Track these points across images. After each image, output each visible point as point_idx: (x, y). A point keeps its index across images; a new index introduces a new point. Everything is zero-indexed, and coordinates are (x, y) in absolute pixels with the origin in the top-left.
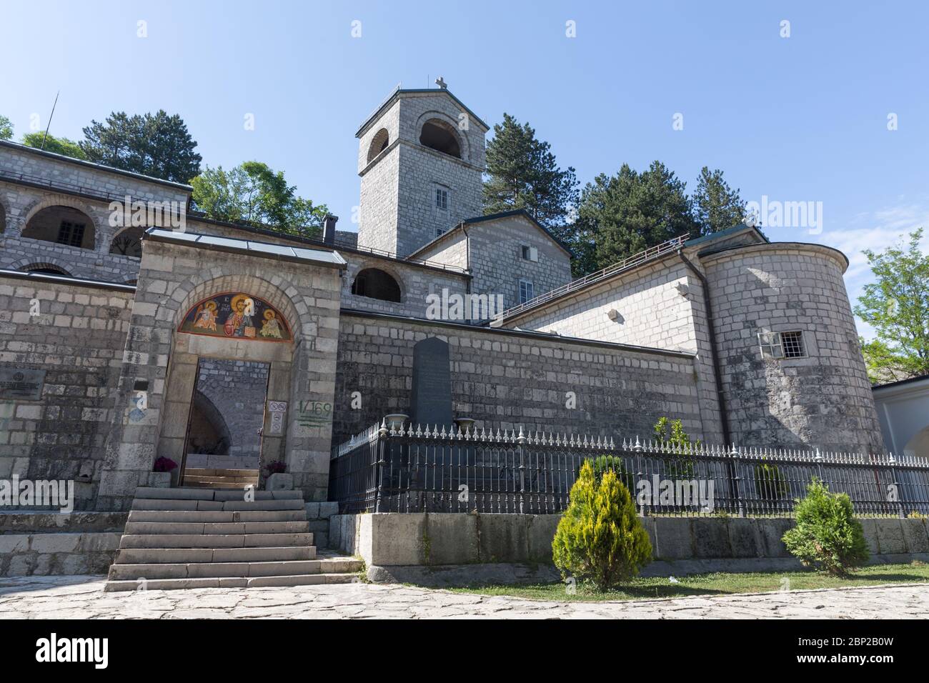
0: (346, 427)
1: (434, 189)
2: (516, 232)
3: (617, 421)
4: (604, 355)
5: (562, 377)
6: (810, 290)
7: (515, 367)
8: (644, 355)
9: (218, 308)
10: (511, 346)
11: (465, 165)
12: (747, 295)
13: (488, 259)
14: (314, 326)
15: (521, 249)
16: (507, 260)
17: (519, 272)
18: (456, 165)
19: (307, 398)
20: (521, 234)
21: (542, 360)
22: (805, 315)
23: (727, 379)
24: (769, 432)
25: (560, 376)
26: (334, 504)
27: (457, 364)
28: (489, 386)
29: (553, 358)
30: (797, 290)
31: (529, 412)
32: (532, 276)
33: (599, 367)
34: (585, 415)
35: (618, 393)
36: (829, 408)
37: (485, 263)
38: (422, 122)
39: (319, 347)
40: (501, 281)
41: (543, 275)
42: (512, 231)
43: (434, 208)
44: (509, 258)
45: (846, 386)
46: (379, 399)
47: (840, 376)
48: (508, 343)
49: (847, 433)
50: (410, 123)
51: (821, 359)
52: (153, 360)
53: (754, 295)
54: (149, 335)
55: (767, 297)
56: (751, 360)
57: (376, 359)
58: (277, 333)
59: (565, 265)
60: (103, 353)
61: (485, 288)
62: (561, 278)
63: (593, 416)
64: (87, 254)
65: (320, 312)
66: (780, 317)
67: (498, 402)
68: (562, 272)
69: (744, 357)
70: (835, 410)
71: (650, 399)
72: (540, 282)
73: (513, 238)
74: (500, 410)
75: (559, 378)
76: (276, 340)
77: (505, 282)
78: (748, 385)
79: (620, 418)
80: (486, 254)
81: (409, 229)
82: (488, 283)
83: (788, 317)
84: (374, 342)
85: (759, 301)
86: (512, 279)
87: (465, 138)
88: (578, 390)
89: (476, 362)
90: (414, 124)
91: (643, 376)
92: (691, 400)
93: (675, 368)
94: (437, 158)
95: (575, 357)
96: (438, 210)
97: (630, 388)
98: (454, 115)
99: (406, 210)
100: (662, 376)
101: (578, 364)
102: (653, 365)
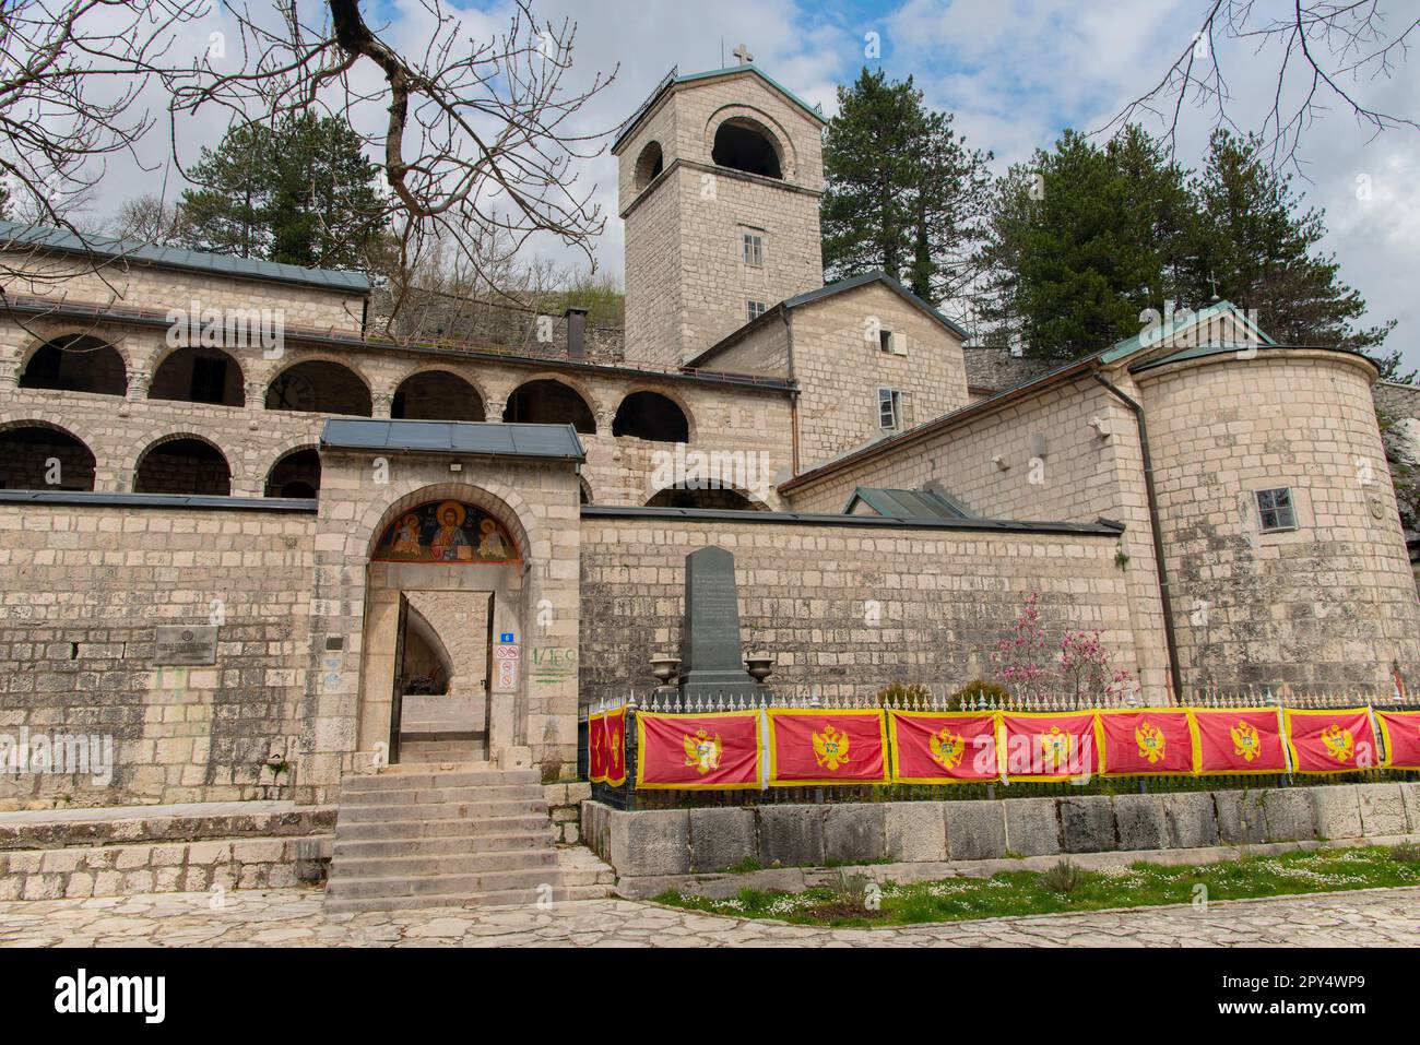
0: (599, 674)
1: (739, 236)
2: (868, 309)
4: (974, 542)
5: (908, 581)
6: (1302, 422)
7: (838, 571)
8: (1038, 537)
9: (421, 524)
10: (831, 541)
11: (790, 189)
12: (1203, 431)
13: (823, 359)
14: (547, 544)
16: (856, 358)
17: (875, 375)
18: (775, 190)
19: (543, 645)
20: (877, 311)
21: (879, 557)
22: (1294, 463)
23: (1173, 564)
24: (1236, 646)
25: (906, 579)
26: (585, 786)
27: (751, 574)
28: (799, 602)
29: (896, 553)
30: (1280, 423)
31: (859, 635)
32: (898, 379)
33: (967, 560)
34: (945, 633)
35: (997, 599)
36: (1328, 609)
37: (819, 367)
38: (714, 126)
39: (555, 573)
40: (846, 394)
41: (917, 375)
42: (862, 308)
43: (741, 267)
44: (859, 355)
45: (1359, 572)
46: (643, 633)
47: (1349, 557)
48: (826, 536)
49: (1355, 646)
50: (694, 130)
51: (1318, 531)
52: (346, 608)
53: (1215, 433)
54: (339, 577)
55: (1234, 436)
56: (1209, 535)
57: (635, 576)
58: (499, 551)
59: (954, 354)
60: (284, 597)
61: (821, 407)
62: (947, 376)
63: (959, 635)
64: (235, 413)
65: (554, 524)
66: (1254, 467)
67: (813, 624)
68: (950, 367)
69: (1199, 530)
70: (1339, 611)
71: (1048, 603)
72: (914, 389)
73: (863, 320)
74: (817, 636)
75: (904, 582)
76: (500, 560)
77: (854, 394)
78: (1205, 573)
79: (1001, 636)
80: (821, 352)
81: (703, 306)
82: (825, 399)
83: (1267, 467)
84: (632, 551)
85: (1222, 443)
86: (864, 388)
87: (787, 142)
88: (934, 598)
89: (779, 569)
90: (701, 132)
91: (1035, 570)
92: (1115, 600)
93: (1090, 552)
94: (742, 183)
95: (930, 548)
96: (748, 269)
97: (1016, 588)
98: (767, 107)
99: (696, 276)
100: (1072, 568)
101: (934, 560)
102: (1054, 550)
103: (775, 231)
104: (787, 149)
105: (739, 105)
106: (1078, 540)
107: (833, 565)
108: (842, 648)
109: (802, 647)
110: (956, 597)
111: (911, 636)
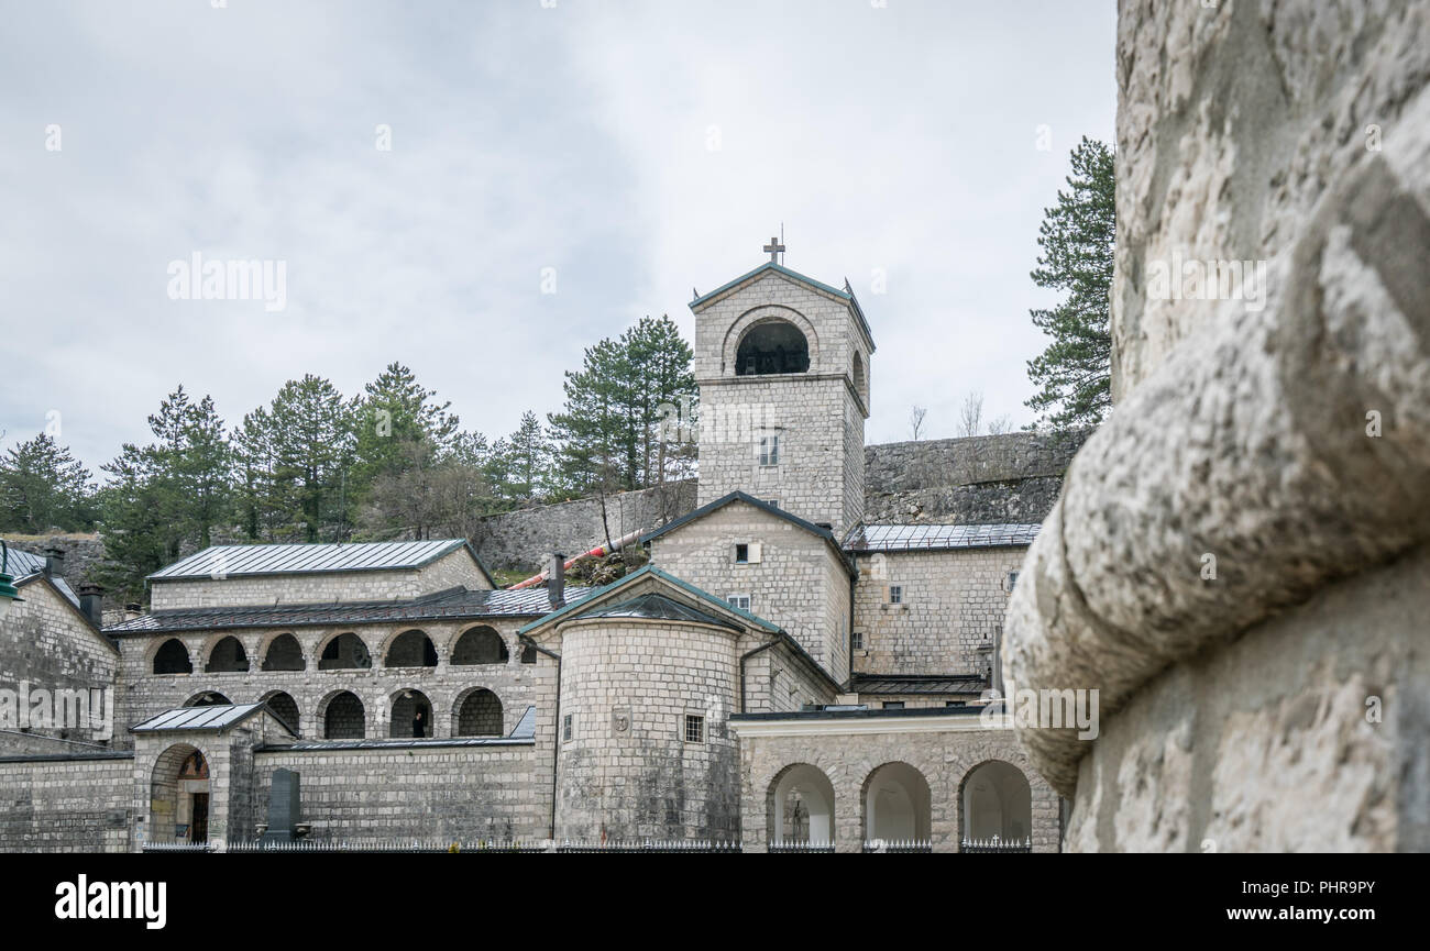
2: (727, 527)
3: (454, 812)
4: (451, 755)
7: (374, 775)
8: (487, 749)
11: (813, 378)
14: (216, 771)
15: (735, 550)
16: (707, 573)
17: (727, 585)
18: (796, 384)
19: (213, 819)
20: (736, 528)
21: (396, 766)
25: (409, 777)
28: (353, 792)
29: (406, 764)
31: (382, 811)
32: (748, 585)
33: (444, 765)
34: (426, 809)
35: (458, 787)
39: (219, 784)
41: (771, 578)
42: (721, 527)
43: (756, 469)
44: (713, 570)
45: (594, 766)
47: (591, 758)
49: (584, 814)
50: (711, 347)
54: (141, 790)
62: (804, 574)
63: (433, 809)
65: (219, 761)
67: (361, 805)
68: (809, 565)
70: (579, 792)
71: (486, 790)
72: (765, 591)
73: (721, 538)
74: (362, 811)
75: (408, 780)
79: (458, 810)
87: (810, 331)
88: (422, 788)
89: (346, 775)
90: (719, 347)
91: (483, 768)
92: (529, 785)
93: (517, 757)
94: (762, 386)
95: (424, 759)
96: (763, 471)
97: (469, 780)
98: (790, 300)
99: (712, 488)
100: (502, 766)
101: (426, 766)
102: (495, 757)
103: (794, 425)
104: (811, 339)
105: (760, 307)
106: (510, 749)
107: (373, 772)
108: (373, 817)
109: (355, 817)
110: (435, 788)
111: (408, 810)
